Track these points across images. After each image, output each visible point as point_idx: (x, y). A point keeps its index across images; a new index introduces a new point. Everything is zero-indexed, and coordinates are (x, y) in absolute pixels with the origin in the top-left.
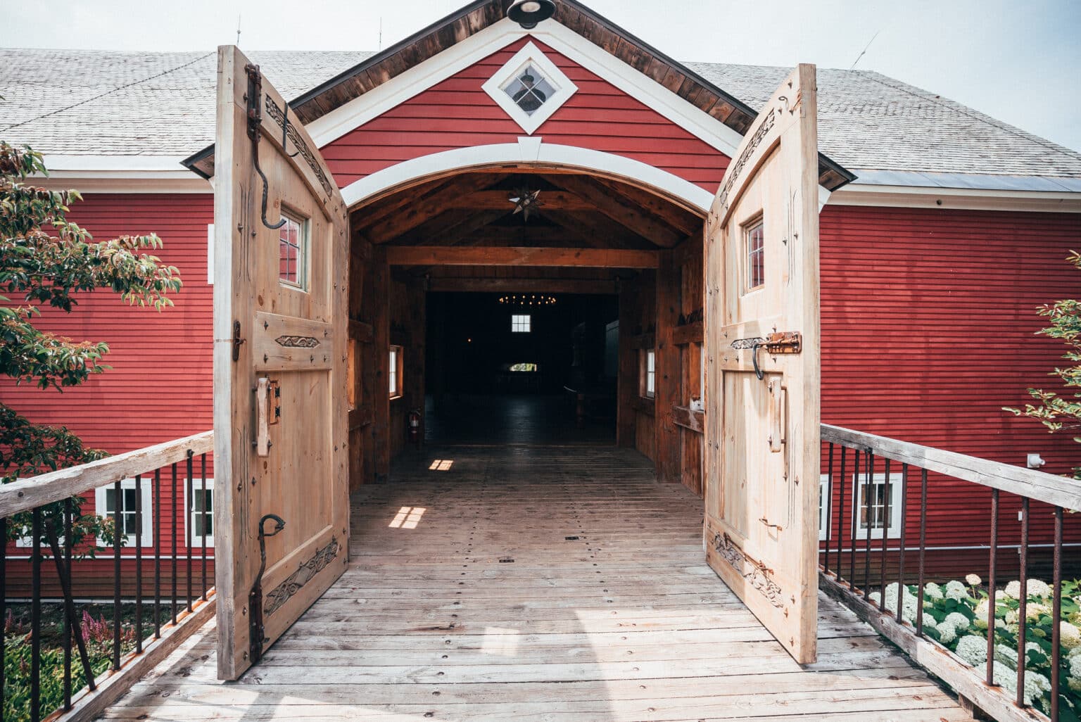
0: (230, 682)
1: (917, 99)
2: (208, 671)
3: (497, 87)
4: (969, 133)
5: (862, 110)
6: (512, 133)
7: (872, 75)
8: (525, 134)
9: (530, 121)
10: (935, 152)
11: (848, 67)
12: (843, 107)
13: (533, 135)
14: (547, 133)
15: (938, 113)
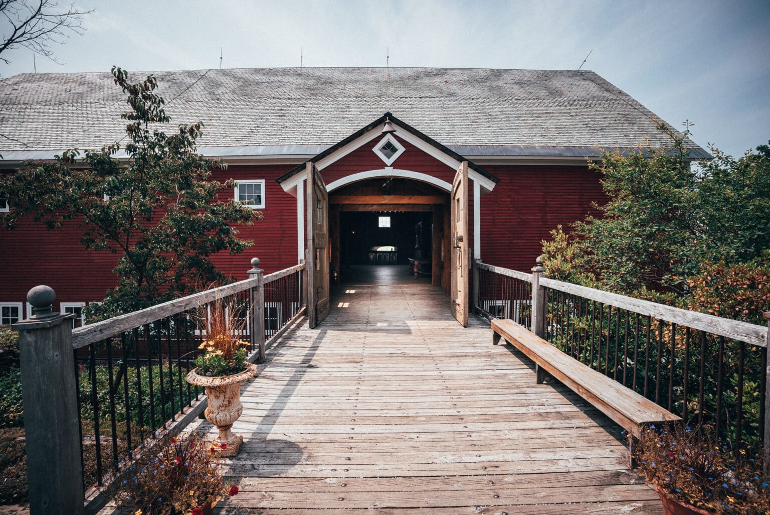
0: (312, 329)
1: (608, 94)
2: (307, 324)
3: (377, 150)
4: (627, 119)
5: (572, 104)
6: (382, 165)
7: (590, 75)
8: (387, 166)
9: (389, 162)
10: (600, 133)
11: (576, 69)
12: (562, 102)
13: (391, 166)
14: (395, 165)
15: (616, 105)
